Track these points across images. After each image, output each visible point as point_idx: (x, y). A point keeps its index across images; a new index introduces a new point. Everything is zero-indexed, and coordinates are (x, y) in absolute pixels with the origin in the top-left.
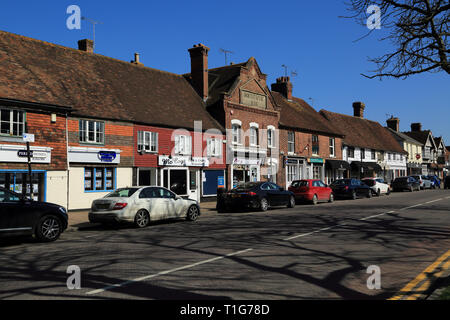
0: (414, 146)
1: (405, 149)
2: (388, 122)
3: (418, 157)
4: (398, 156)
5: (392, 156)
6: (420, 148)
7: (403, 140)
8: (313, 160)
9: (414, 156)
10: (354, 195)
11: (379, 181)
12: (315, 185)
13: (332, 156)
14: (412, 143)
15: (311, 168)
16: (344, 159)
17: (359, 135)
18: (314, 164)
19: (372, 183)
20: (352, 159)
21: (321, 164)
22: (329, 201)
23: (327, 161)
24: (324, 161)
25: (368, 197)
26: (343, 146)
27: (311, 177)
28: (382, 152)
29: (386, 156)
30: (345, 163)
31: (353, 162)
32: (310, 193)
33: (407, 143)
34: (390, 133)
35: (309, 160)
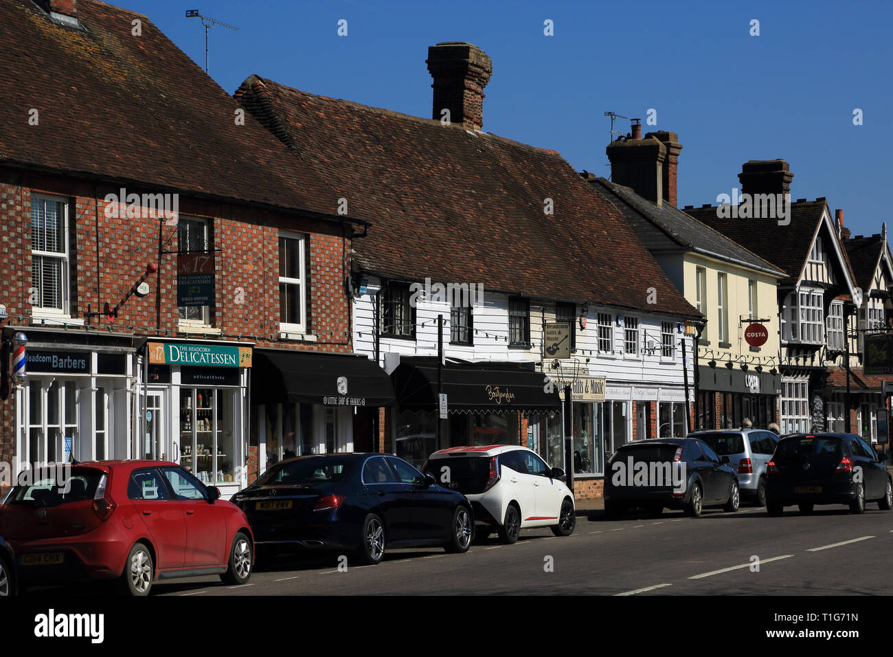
0: (738, 284)
1: (690, 295)
2: (614, 152)
3: (756, 334)
4: (651, 332)
5: (618, 332)
6: (768, 293)
7: (681, 249)
8: (182, 356)
9: (736, 333)
10: (375, 539)
11: (517, 462)
12: (150, 491)
13: (293, 330)
14: (725, 268)
15: (170, 396)
16: (362, 346)
17: (450, 218)
18: (189, 373)
19: (484, 475)
20: (405, 348)
21: (231, 374)
22: (229, 578)
23: (258, 355)
24: (245, 359)
25: (453, 547)
26: (355, 279)
27: (169, 446)
28: (568, 312)
29: (588, 333)
30: (361, 370)
31: (407, 364)
32: (116, 536)
33: (702, 263)
34: (615, 212)
35: (157, 354)
